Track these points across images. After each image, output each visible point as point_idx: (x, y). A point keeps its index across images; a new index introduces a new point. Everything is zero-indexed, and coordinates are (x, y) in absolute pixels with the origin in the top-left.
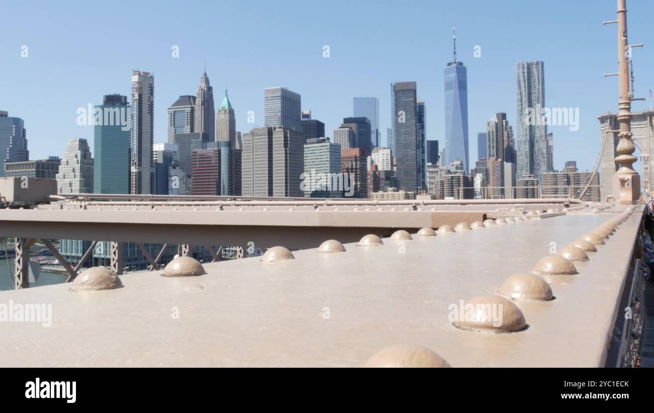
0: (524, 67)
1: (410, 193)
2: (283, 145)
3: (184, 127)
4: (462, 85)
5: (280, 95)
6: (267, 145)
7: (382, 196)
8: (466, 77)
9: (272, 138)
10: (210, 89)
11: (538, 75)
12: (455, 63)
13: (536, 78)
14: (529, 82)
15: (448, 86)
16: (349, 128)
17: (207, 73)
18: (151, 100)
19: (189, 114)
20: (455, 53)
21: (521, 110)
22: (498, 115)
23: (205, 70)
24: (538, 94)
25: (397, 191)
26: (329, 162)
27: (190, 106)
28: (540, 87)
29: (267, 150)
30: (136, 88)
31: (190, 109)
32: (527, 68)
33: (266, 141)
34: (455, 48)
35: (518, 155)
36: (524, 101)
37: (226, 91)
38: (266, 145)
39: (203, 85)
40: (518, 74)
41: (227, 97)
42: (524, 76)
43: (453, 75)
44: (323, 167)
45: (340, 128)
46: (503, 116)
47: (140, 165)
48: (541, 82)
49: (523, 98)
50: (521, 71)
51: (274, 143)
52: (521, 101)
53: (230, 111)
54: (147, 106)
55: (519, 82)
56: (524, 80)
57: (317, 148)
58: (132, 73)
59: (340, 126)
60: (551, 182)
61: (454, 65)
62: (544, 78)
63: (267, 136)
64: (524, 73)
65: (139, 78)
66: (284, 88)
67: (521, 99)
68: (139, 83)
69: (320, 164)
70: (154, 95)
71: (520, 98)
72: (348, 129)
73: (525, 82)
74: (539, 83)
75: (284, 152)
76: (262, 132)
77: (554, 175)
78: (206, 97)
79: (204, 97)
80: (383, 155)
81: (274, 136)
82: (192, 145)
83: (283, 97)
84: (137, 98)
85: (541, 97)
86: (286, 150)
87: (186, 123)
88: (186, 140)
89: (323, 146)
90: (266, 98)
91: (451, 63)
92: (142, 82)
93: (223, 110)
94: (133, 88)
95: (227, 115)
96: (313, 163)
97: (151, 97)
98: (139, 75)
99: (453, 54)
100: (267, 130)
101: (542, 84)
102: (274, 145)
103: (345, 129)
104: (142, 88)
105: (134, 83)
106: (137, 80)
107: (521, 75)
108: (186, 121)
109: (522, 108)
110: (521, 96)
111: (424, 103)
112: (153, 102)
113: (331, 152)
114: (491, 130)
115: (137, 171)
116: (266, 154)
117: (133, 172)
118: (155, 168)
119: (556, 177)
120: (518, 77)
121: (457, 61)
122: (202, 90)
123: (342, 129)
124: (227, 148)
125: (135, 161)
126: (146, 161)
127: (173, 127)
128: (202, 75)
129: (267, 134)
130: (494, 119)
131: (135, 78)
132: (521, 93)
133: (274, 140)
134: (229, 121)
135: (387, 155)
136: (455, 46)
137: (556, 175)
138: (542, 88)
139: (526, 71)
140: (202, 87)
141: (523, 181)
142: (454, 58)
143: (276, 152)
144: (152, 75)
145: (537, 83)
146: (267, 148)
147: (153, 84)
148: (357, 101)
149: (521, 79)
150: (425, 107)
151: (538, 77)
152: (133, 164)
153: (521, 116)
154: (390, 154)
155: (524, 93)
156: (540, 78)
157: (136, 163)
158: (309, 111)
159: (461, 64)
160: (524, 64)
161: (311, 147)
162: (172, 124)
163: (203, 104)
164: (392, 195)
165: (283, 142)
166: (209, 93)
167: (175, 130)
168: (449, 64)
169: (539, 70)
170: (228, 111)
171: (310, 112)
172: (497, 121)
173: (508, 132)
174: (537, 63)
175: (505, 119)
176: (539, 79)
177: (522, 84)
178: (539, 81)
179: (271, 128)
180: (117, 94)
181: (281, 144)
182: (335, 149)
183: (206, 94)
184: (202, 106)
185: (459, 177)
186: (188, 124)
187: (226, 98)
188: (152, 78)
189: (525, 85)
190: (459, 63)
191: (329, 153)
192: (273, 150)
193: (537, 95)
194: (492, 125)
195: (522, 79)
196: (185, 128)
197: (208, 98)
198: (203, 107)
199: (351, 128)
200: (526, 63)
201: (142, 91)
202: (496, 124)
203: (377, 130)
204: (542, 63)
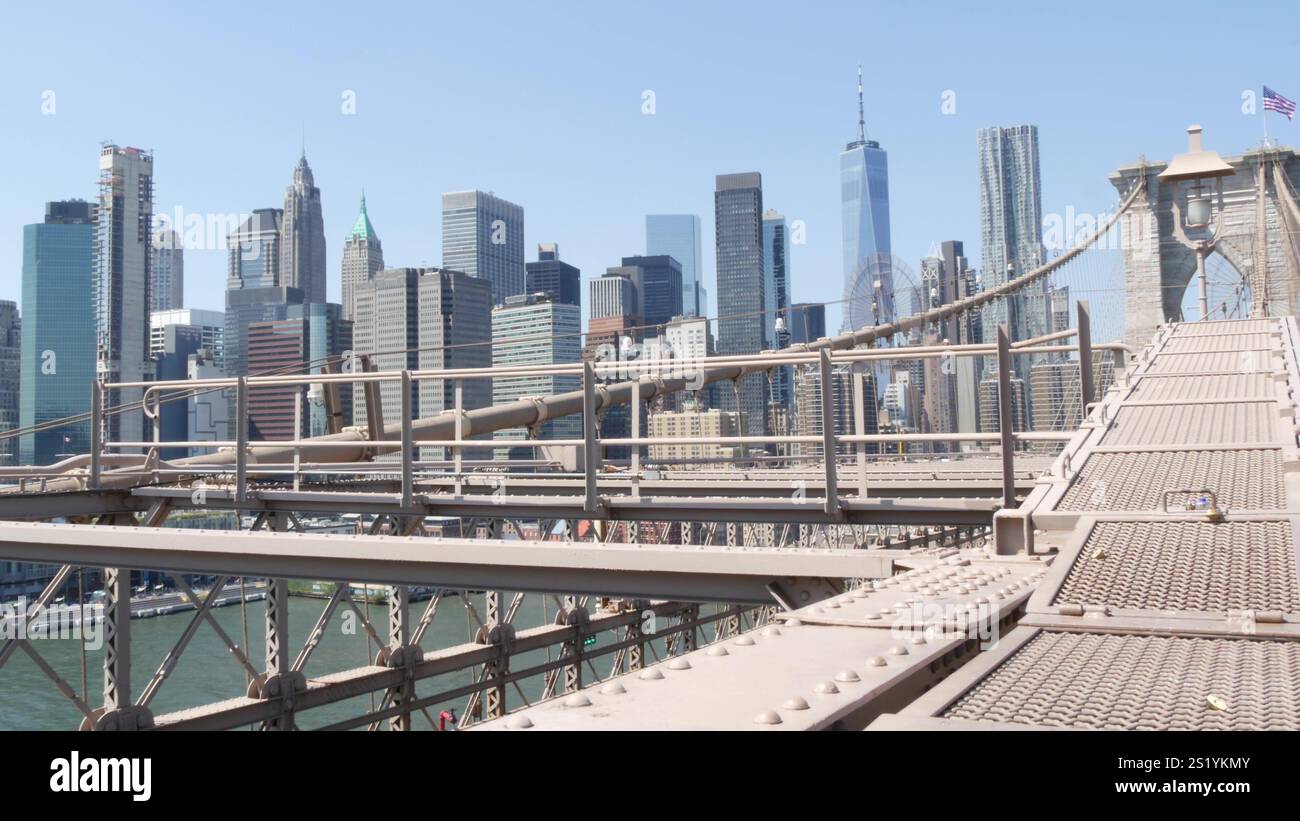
0: (995, 139)
1: (732, 414)
2: (439, 309)
3: (260, 276)
4: (878, 189)
5: (474, 206)
6: (405, 309)
7: (671, 422)
8: (885, 172)
9: (415, 294)
10: (314, 193)
11: (1026, 156)
12: (863, 143)
13: (1022, 161)
14: (1006, 172)
15: (847, 192)
16: (623, 276)
17: (307, 158)
18: (145, 211)
19: (271, 248)
20: (862, 122)
21: (990, 232)
22: (945, 245)
23: (304, 153)
24: (1026, 197)
25: (705, 410)
26: (550, 347)
27: (274, 231)
28: (1031, 181)
29: (405, 322)
30: (109, 184)
31: (274, 237)
32: (1002, 139)
33: (402, 301)
34: (862, 112)
35: (984, 329)
36: (995, 213)
37: (364, 200)
38: (401, 308)
39: (299, 185)
40: (983, 154)
41: (365, 212)
42: (995, 159)
43: (858, 169)
44: (540, 358)
45: (604, 276)
46: (958, 248)
47: (116, 357)
48: (1031, 170)
49: (995, 205)
50: (988, 148)
51: (420, 304)
52: (991, 211)
53: (370, 243)
54: (135, 225)
55: (985, 170)
56: (996, 167)
57: (526, 317)
58: (100, 149)
59: (605, 273)
60: (1048, 385)
61: (861, 147)
62: (1038, 162)
63: (404, 290)
64: (995, 151)
65: (114, 161)
66: (486, 191)
67: (991, 208)
68: (117, 171)
69: (533, 352)
70: (153, 200)
71: (987, 205)
72: (620, 278)
73: (997, 171)
74: (1028, 173)
75: (441, 324)
76: (395, 279)
77: (1053, 368)
78: (305, 210)
79: (300, 212)
80: (691, 332)
81: (420, 290)
82: (266, 314)
83: (482, 211)
84: (111, 205)
85: (1033, 202)
86: (447, 321)
87: (265, 269)
88: (252, 304)
89: (538, 311)
90: (445, 213)
91: (855, 143)
92: (122, 170)
93: (355, 241)
94: (102, 183)
95: (365, 252)
96: (518, 350)
97: (146, 204)
98: (116, 152)
99: (859, 126)
100: (405, 276)
101: (1034, 176)
102: (420, 309)
103: (613, 278)
104: (122, 183)
105: (104, 173)
106: (110, 165)
107: (989, 156)
108: (265, 264)
109: (992, 227)
110: (990, 202)
111: (783, 220)
112: (151, 214)
113: (554, 324)
114: (929, 278)
115: (108, 370)
116: (402, 330)
117: (101, 374)
118: (154, 365)
119: (1059, 374)
120: (984, 160)
121: (866, 140)
122: (295, 195)
123: (607, 279)
124: (323, 319)
125: (105, 348)
126: (131, 347)
127: (237, 276)
128: (297, 163)
129: (405, 285)
130: (936, 254)
131: (108, 161)
132: (989, 196)
133: (420, 297)
134: (370, 264)
135: (698, 331)
136: (862, 107)
137: (1058, 369)
138: (1035, 184)
139: (999, 146)
140: (296, 188)
141: (990, 384)
142: (861, 134)
143: (424, 325)
144: (148, 154)
145: (1022, 173)
146: (405, 314)
147: (151, 175)
148: (655, 223)
149: (988, 165)
150: (785, 230)
151: (1027, 160)
152: (101, 353)
153: (991, 244)
154: (704, 331)
155: (995, 196)
156: (1030, 162)
157: (106, 354)
158: (553, 246)
159: (876, 145)
160: (994, 133)
161: (514, 315)
162: (236, 271)
163: (297, 225)
164: (692, 418)
165: (439, 302)
166: (311, 201)
167: (243, 283)
168: (850, 146)
169: (1027, 145)
170: (366, 244)
171: (556, 246)
172: (942, 259)
173: (967, 281)
174: (1024, 130)
175: (961, 254)
176: (1027, 164)
177: (992, 175)
178: (1027, 168)
179: (414, 270)
180: (77, 199)
181: (436, 306)
182: (564, 318)
183: (305, 205)
184: (294, 230)
185: (840, 376)
186: (268, 271)
187: (363, 215)
188: (148, 161)
189: (998, 178)
190: (870, 142)
191: (550, 327)
192: (420, 321)
193: (1023, 199)
194: (933, 266)
195: (990, 164)
196: (262, 279)
197: (308, 213)
198: (297, 233)
199: (629, 277)
200: (999, 130)
201: (122, 190)
202: (941, 264)
203: (697, 284)
204: (1035, 131)
